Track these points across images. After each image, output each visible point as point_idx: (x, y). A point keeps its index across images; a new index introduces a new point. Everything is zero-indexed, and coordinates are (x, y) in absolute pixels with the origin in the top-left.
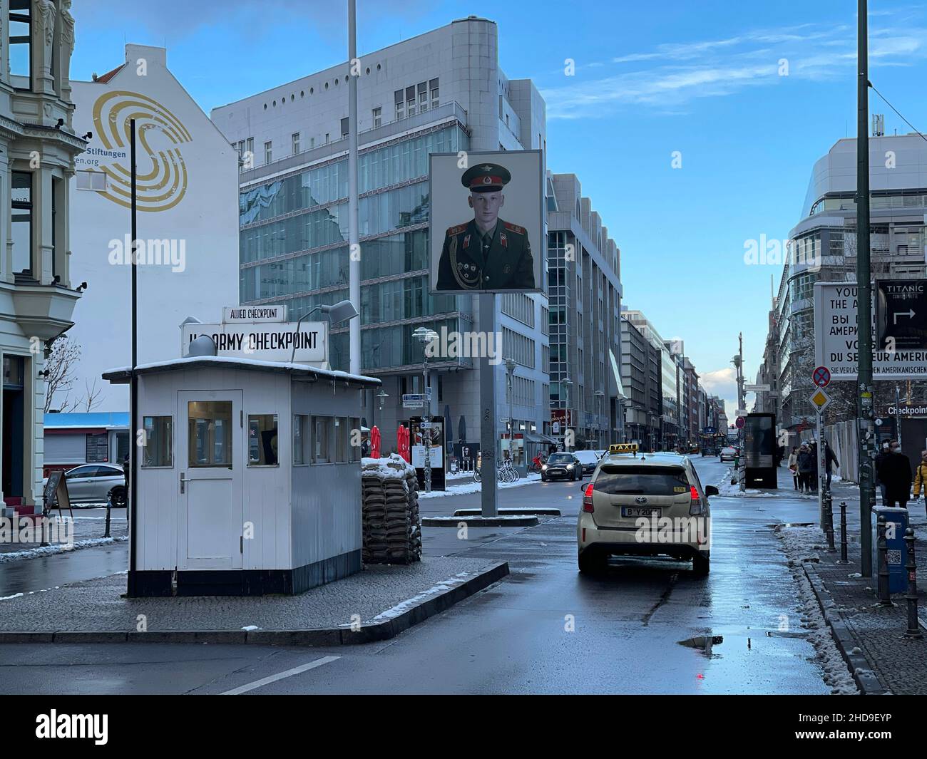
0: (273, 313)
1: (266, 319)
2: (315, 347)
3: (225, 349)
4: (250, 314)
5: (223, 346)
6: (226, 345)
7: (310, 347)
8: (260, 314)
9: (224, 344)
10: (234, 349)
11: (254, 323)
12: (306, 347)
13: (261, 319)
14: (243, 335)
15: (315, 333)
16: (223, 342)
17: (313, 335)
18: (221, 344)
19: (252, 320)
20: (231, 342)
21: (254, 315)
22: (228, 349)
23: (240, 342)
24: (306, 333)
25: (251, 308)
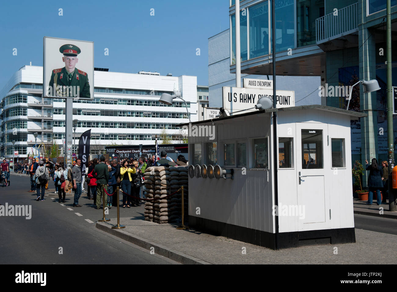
0: (269, 84)
1: (265, 87)
2: (289, 104)
3: (246, 102)
4: (258, 84)
5: (245, 101)
6: (247, 100)
7: (287, 104)
8: (263, 84)
9: (246, 99)
10: (251, 102)
11: (260, 89)
12: (285, 104)
13: (263, 87)
14: (255, 95)
15: (289, 97)
16: (245, 98)
17: (288, 97)
18: (244, 99)
19: (260, 87)
20: (250, 98)
21: (260, 84)
22: (248, 102)
23: (254, 99)
24: (285, 96)
25: (259, 80)
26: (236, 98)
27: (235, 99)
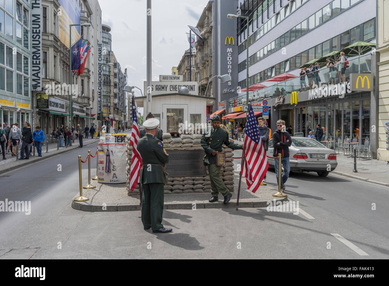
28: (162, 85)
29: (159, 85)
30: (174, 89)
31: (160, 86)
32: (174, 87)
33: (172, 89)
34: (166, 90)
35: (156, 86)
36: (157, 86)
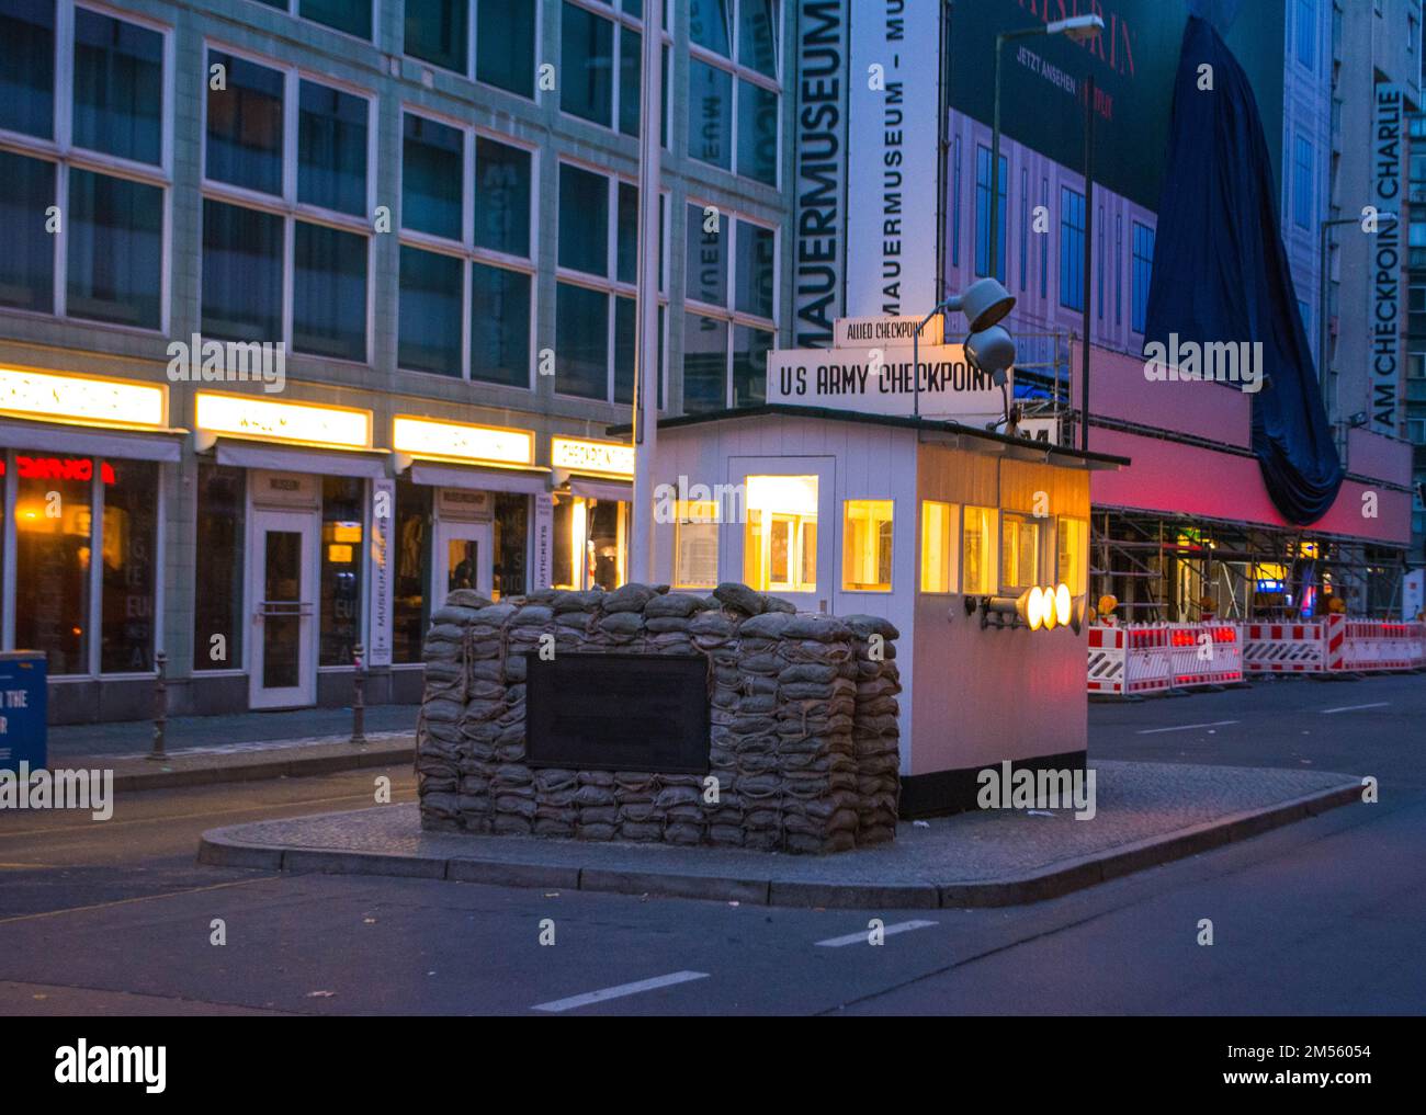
26: (804, 382)
27: (801, 384)
28: (844, 368)
29: (832, 368)
30: (897, 382)
31: (835, 371)
32: (897, 375)
33: (887, 385)
34: (862, 391)
35: (819, 370)
36: (823, 371)
